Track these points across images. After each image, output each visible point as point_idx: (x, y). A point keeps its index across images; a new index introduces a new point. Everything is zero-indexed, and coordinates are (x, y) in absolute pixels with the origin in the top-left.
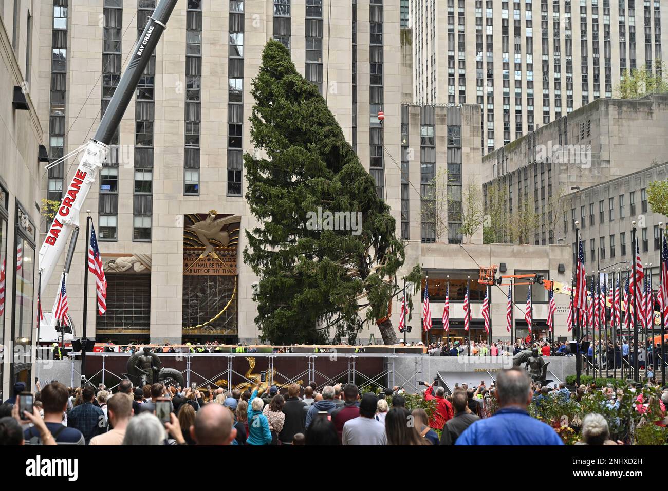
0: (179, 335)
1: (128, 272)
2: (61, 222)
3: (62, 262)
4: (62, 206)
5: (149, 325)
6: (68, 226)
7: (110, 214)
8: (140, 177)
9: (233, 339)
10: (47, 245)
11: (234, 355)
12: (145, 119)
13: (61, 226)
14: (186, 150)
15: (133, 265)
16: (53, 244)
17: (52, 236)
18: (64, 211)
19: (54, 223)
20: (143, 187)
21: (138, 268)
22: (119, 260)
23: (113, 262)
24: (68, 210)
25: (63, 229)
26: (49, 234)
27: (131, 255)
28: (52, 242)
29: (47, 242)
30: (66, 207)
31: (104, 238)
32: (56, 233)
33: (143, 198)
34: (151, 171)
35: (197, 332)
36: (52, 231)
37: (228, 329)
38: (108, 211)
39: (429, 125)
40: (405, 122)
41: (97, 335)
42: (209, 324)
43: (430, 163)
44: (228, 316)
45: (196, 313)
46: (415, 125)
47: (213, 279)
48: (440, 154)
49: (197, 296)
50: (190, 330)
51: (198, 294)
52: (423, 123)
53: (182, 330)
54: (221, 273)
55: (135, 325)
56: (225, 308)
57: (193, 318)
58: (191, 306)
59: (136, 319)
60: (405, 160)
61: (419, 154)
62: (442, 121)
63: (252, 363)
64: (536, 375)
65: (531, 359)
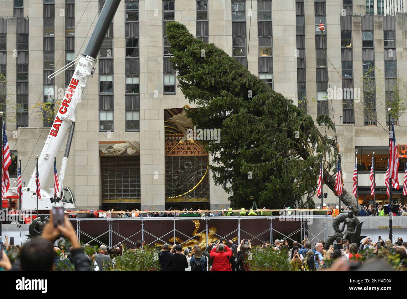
0: (163, 203)
1: (123, 155)
3: (64, 149)
4: (61, 106)
5: (139, 195)
6: (66, 121)
7: (107, 111)
8: (130, 81)
9: (206, 206)
10: (51, 136)
11: (209, 218)
12: (132, 36)
13: (61, 121)
14: (165, 59)
15: (126, 149)
16: (55, 135)
17: (55, 129)
18: (63, 110)
19: (56, 119)
20: (133, 89)
21: (130, 152)
22: (116, 146)
23: (111, 147)
24: (66, 109)
25: (63, 124)
26: (53, 128)
27: (124, 142)
28: (55, 134)
29: (51, 134)
30: (64, 107)
31: (104, 129)
32: (57, 127)
33: (132, 98)
34: (138, 76)
35: (180, 201)
36: (55, 126)
37: (203, 197)
38: (106, 109)
39: (369, 31)
40: (349, 29)
41: (103, 204)
42: (188, 194)
43: (370, 61)
44: (204, 187)
45: (178, 186)
46: (358, 31)
47: (191, 158)
48: (378, 54)
49: (178, 173)
50: (174, 199)
51: (179, 171)
52: (364, 29)
53: (166, 199)
54: (196, 154)
55: (131, 196)
56: (201, 181)
57: (176, 190)
58: (174, 180)
59: (131, 191)
60: (350, 60)
61: (361, 55)
62: (380, 27)
63: (197, 224)
64: (351, 232)
65: (348, 219)
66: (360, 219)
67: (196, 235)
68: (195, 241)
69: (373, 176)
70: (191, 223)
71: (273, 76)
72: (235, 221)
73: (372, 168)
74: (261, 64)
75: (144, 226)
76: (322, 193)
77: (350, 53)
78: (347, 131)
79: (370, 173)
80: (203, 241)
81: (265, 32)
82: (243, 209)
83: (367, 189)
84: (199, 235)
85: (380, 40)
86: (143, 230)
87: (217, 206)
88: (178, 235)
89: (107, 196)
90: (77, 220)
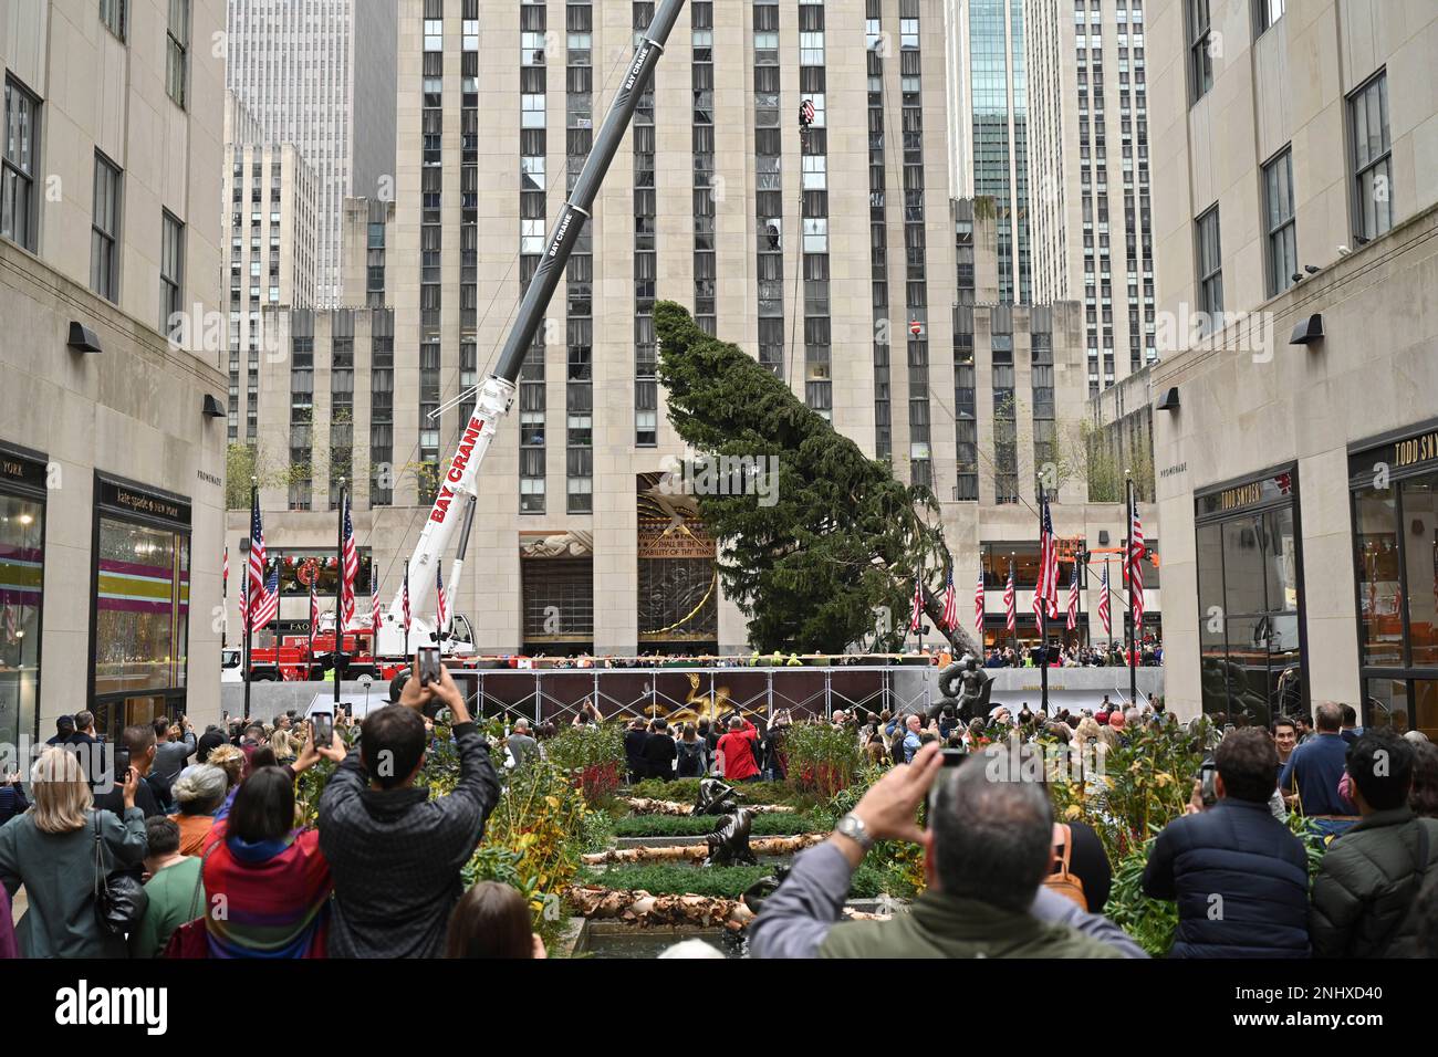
0: (634, 643)
1: (561, 557)
2: (450, 490)
3: (455, 545)
4: (452, 467)
5: (591, 629)
6: (461, 495)
7: (535, 477)
8: (575, 423)
9: (712, 648)
10: (433, 522)
11: (717, 670)
12: (580, 342)
13: (451, 495)
14: (638, 384)
15: (568, 546)
16: (440, 520)
17: (440, 510)
18: (455, 475)
19: (441, 491)
20: (581, 437)
21: (575, 550)
22: (549, 540)
23: (541, 542)
24: (460, 474)
25: (454, 500)
26: (436, 507)
27: (565, 533)
28: (439, 517)
29: (433, 518)
30: (457, 469)
31: (528, 509)
32: (444, 505)
33: (580, 454)
34: (590, 415)
35: (663, 639)
36: (440, 503)
37: (706, 633)
38: (532, 472)
39: (1005, 334)
40: (969, 331)
41: (525, 645)
42: (679, 627)
43: (1006, 389)
44: (707, 614)
45: (661, 612)
46: (984, 334)
47: (684, 562)
48: (1021, 375)
49: (662, 588)
50: (653, 636)
51: (663, 585)
52: (995, 331)
53: (639, 635)
54: (694, 555)
55: (577, 629)
56: (702, 603)
57: (657, 619)
58: (654, 602)
59: (577, 620)
60: (970, 386)
61: (990, 376)
62: (1023, 326)
63: (695, 681)
64: (971, 697)
65: (966, 673)
66: (989, 672)
67: (693, 700)
68: (692, 712)
69: (1013, 595)
70: (684, 678)
71: (831, 416)
72: (764, 675)
73: (1010, 580)
74: (810, 393)
75: (599, 684)
76: (920, 625)
77: (970, 373)
78: (965, 514)
79: (1005, 589)
80: (706, 712)
81: (817, 336)
82: (777, 653)
83: (1001, 618)
84: (699, 700)
85: (1025, 350)
86: (596, 692)
87: (730, 648)
88: (660, 701)
89: (533, 630)
90: (479, 673)
